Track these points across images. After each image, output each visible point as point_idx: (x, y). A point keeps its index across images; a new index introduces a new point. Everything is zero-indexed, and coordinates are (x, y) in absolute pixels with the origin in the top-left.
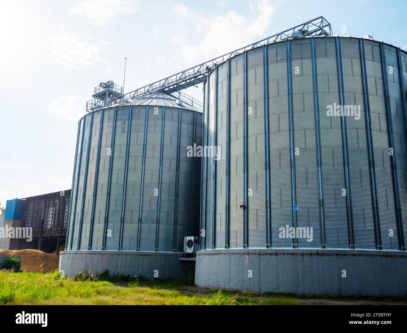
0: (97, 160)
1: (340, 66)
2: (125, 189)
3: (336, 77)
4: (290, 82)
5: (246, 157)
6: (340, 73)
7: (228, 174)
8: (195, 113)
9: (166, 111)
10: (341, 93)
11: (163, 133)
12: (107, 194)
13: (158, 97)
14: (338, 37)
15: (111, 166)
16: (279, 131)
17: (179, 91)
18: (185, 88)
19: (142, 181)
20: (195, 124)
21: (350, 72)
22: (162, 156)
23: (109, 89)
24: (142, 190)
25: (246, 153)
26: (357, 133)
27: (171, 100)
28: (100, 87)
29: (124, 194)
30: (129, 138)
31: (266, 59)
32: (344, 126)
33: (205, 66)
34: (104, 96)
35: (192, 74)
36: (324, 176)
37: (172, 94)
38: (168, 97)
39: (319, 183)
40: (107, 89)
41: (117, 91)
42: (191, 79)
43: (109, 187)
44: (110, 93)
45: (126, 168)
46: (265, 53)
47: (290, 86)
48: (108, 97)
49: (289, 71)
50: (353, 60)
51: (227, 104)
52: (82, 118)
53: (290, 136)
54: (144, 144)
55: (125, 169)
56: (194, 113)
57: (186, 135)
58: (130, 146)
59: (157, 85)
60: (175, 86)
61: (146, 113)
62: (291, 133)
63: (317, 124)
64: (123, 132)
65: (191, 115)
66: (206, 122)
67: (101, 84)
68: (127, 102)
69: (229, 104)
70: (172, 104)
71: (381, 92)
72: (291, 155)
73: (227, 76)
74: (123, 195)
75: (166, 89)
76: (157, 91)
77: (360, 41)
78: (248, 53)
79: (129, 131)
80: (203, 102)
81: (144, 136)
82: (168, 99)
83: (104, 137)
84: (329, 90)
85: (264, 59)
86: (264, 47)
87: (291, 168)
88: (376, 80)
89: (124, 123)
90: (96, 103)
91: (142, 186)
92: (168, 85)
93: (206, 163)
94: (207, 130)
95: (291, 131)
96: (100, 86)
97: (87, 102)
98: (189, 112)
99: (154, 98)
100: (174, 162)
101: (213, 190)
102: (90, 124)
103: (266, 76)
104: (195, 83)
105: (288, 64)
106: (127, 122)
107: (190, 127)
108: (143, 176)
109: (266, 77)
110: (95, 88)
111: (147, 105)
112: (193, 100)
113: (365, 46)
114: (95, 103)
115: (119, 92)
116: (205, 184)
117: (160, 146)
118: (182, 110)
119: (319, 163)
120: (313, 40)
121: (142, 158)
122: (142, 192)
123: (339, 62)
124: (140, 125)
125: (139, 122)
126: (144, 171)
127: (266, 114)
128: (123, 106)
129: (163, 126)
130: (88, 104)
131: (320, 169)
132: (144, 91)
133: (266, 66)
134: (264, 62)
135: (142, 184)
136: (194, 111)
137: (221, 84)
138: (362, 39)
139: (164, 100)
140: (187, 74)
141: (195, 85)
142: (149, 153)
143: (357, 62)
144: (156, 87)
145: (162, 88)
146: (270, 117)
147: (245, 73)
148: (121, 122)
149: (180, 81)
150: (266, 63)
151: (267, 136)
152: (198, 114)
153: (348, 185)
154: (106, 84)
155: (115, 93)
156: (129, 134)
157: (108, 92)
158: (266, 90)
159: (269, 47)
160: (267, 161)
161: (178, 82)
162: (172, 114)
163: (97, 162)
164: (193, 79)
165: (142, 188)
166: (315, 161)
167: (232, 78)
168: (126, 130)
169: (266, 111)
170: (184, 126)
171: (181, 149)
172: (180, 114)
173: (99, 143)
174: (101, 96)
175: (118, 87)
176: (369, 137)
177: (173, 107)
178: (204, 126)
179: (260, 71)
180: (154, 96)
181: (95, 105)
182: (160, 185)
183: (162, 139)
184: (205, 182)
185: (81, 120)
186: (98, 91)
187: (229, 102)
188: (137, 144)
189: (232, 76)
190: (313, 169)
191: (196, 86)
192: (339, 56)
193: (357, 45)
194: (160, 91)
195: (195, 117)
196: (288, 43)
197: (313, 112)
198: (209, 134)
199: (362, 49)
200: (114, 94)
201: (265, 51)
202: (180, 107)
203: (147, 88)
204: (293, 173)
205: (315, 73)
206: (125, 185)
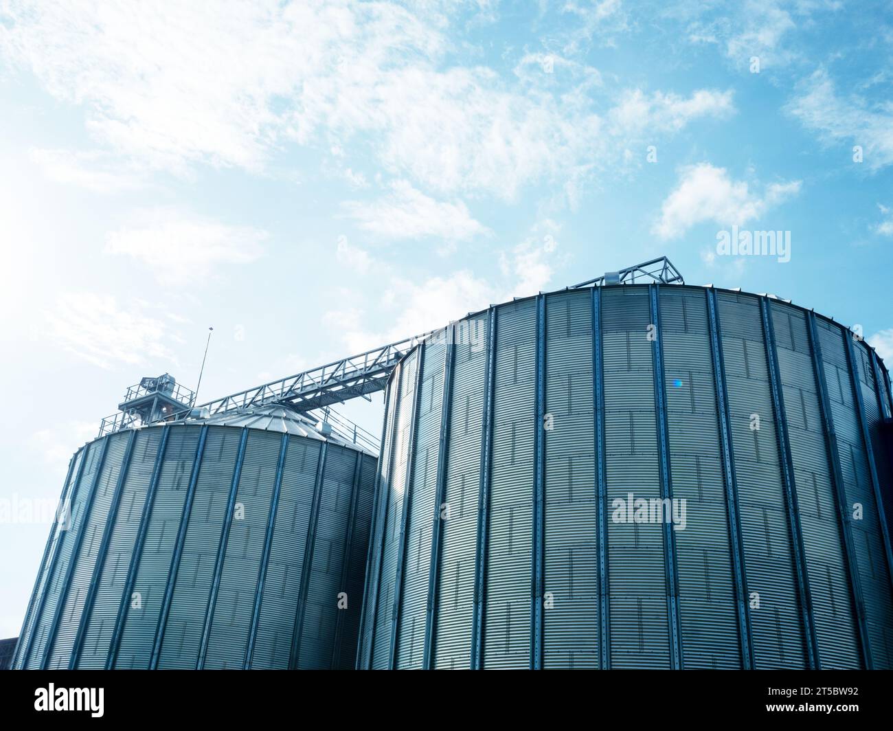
0: (99, 555)
1: (717, 354)
2: (159, 638)
3: (710, 377)
4: (598, 381)
5: (482, 563)
6: (719, 369)
7: (433, 607)
8: (360, 456)
9: (291, 446)
10: (723, 416)
11: (276, 498)
12: (111, 647)
13: (275, 414)
14: (712, 289)
15: (132, 573)
16: (571, 500)
17: (325, 407)
18: (341, 400)
19: (208, 619)
20: (357, 484)
21: (743, 370)
22: (265, 557)
23: (161, 393)
24: (204, 641)
25: (482, 552)
26: (765, 517)
27: (306, 423)
28: (141, 388)
29: (156, 651)
30: (188, 505)
31: (542, 327)
32: (731, 497)
33: (393, 350)
34: (146, 409)
35: (360, 369)
36: (686, 623)
37: (308, 412)
38: (299, 417)
39: (670, 643)
40: (157, 391)
41: (180, 400)
42: (357, 379)
43: (119, 628)
44: (162, 403)
45: (171, 582)
46: (542, 313)
47: (598, 392)
48: (155, 412)
49: (597, 357)
50: (748, 343)
51: (442, 427)
52: (81, 450)
53: (598, 514)
54: (225, 521)
55: (168, 583)
56: (357, 456)
57: (333, 506)
58: (190, 524)
59: (277, 389)
60: (319, 394)
61: (240, 447)
62: (601, 506)
63: (666, 488)
64: (177, 489)
65: (349, 460)
66: (385, 473)
67: (144, 380)
68: (198, 418)
69: (447, 427)
70: (307, 431)
71: (814, 423)
72: (599, 563)
73: (447, 361)
74: (153, 654)
75: (295, 401)
76: (273, 403)
77: (763, 303)
78: (501, 312)
79: (192, 487)
80: (380, 438)
81: (229, 503)
82: (297, 421)
83: (127, 498)
84: (693, 407)
85: (538, 325)
86: (539, 300)
87: (600, 598)
88: (801, 394)
89: (183, 467)
90: (126, 421)
91: (206, 632)
92: (301, 390)
93: (377, 576)
94: (385, 491)
95: (601, 501)
96: (140, 385)
97: (103, 419)
98: (346, 452)
99: (266, 416)
100: (296, 574)
101: (391, 649)
102: (98, 465)
103: (541, 364)
104: (366, 389)
105: (594, 341)
106: (189, 464)
107: (345, 489)
108: (211, 606)
109: (541, 368)
110: (129, 389)
111: (245, 428)
112: (358, 430)
113: (774, 315)
114: (123, 421)
115: (186, 401)
116: (371, 633)
117: (264, 531)
118: (329, 446)
119: (672, 589)
120: (654, 290)
121: (214, 558)
122: (203, 646)
123: (716, 344)
124: (221, 474)
125: (218, 467)
126: (215, 590)
127: (539, 454)
128: (185, 425)
129: (279, 479)
130: (106, 424)
131: (673, 605)
132: (244, 401)
133: (542, 341)
134: (538, 332)
135: (207, 627)
136: (357, 452)
137: (431, 380)
138: (766, 298)
139: (287, 422)
140: (349, 368)
141: (365, 395)
142: (234, 547)
143: (756, 349)
144: (272, 394)
145: (288, 396)
146: (548, 463)
147: (491, 356)
148: (175, 463)
149: (331, 382)
150: (542, 335)
151: (540, 510)
152: (367, 459)
153: (747, 651)
154: (154, 381)
155: (175, 404)
156: (190, 494)
157: (159, 399)
158: (541, 398)
159: (551, 300)
160: (538, 575)
161: (325, 385)
162: (304, 454)
163: (98, 560)
164: (361, 381)
165: (205, 637)
166: (661, 582)
167: (458, 368)
168: (185, 484)
169: (540, 449)
170: (331, 486)
171: (316, 540)
172: (323, 455)
173: (110, 512)
174: (139, 407)
175: (183, 392)
176: (794, 530)
177: (307, 438)
178: (379, 482)
179: (528, 353)
180: (267, 413)
181: (122, 426)
182: (253, 633)
183: (273, 514)
184: (372, 626)
185: (76, 455)
186: (133, 397)
187: (447, 423)
188: (207, 521)
189: (458, 361)
190: (655, 603)
191: (366, 398)
192: (715, 330)
193: (756, 311)
194: (280, 402)
195: (359, 466)
196: (596, 292)
197: (656, 458)
198: (392, 501)
199: (767, 320)
200: (171, 404)
201: (542, 308)
202: (325, 439)
203: (251, 395)
204: (603, 611)
205: (659, 365)
206: (162, 625)
